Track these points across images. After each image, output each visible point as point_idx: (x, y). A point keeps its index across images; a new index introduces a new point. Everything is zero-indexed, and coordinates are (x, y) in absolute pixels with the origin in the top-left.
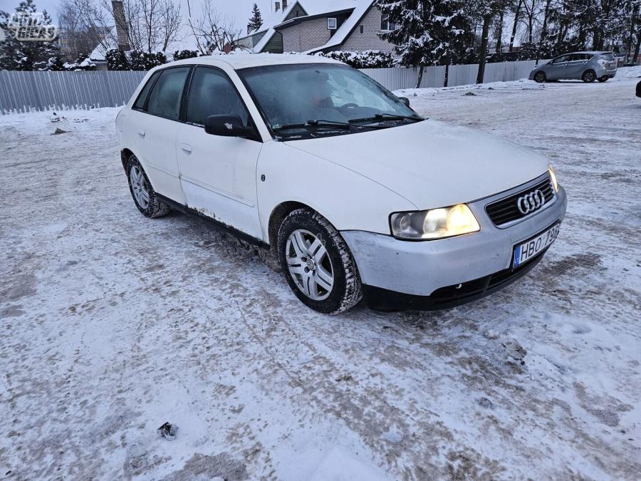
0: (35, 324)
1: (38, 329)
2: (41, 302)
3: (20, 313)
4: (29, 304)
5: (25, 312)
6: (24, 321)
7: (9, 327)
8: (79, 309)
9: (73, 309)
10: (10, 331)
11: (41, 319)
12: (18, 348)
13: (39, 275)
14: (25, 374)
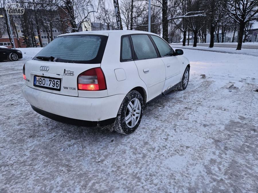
0: (238, 112)
1: (238, 110)
2: (232, 116)
3: (240, 116)
4: (235, 118)
5: (239, 116)
6: (241, 114)
7: (246, 114)
8: (223, 109)
9: (225, 110)
10: (246, 113)
11: (236, 112)
12: (246, 109)
13: (223, 127)
14: (247, 104)
